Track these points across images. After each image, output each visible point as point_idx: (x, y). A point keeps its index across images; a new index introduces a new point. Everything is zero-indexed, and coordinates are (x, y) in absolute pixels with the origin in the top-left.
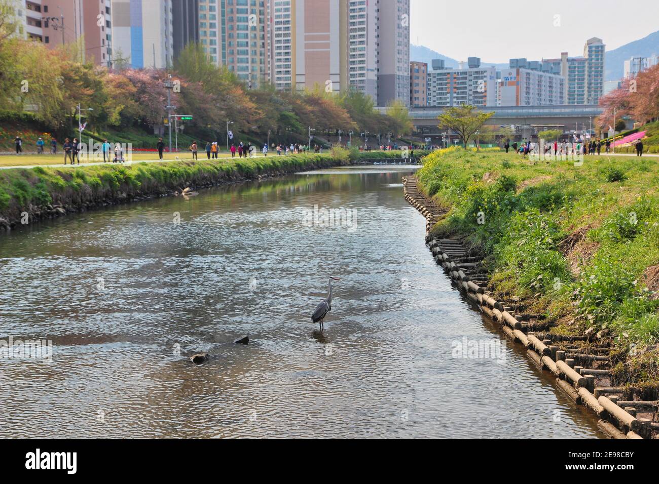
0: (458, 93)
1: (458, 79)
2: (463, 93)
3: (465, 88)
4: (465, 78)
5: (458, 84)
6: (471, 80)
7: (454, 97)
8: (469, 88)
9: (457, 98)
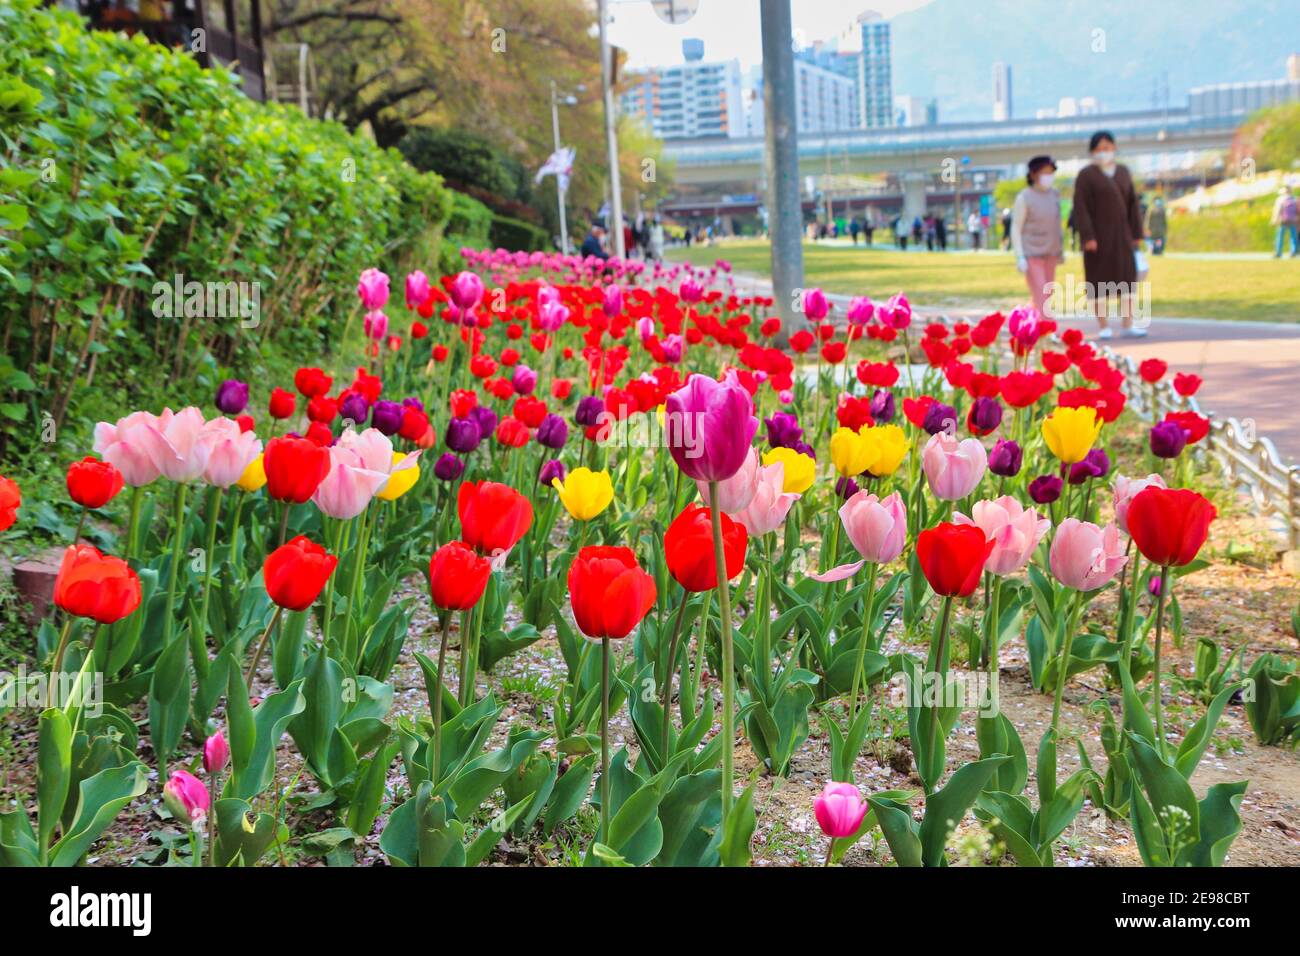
0: (663, 119)
1: (662, 86)
2: (674, 117)
3: (679, 106)
4: (678, 84)
5: (662, 97)
6: (689, 89)
7: (657, 128)
8: (687, 105)
9: (663, 129)
